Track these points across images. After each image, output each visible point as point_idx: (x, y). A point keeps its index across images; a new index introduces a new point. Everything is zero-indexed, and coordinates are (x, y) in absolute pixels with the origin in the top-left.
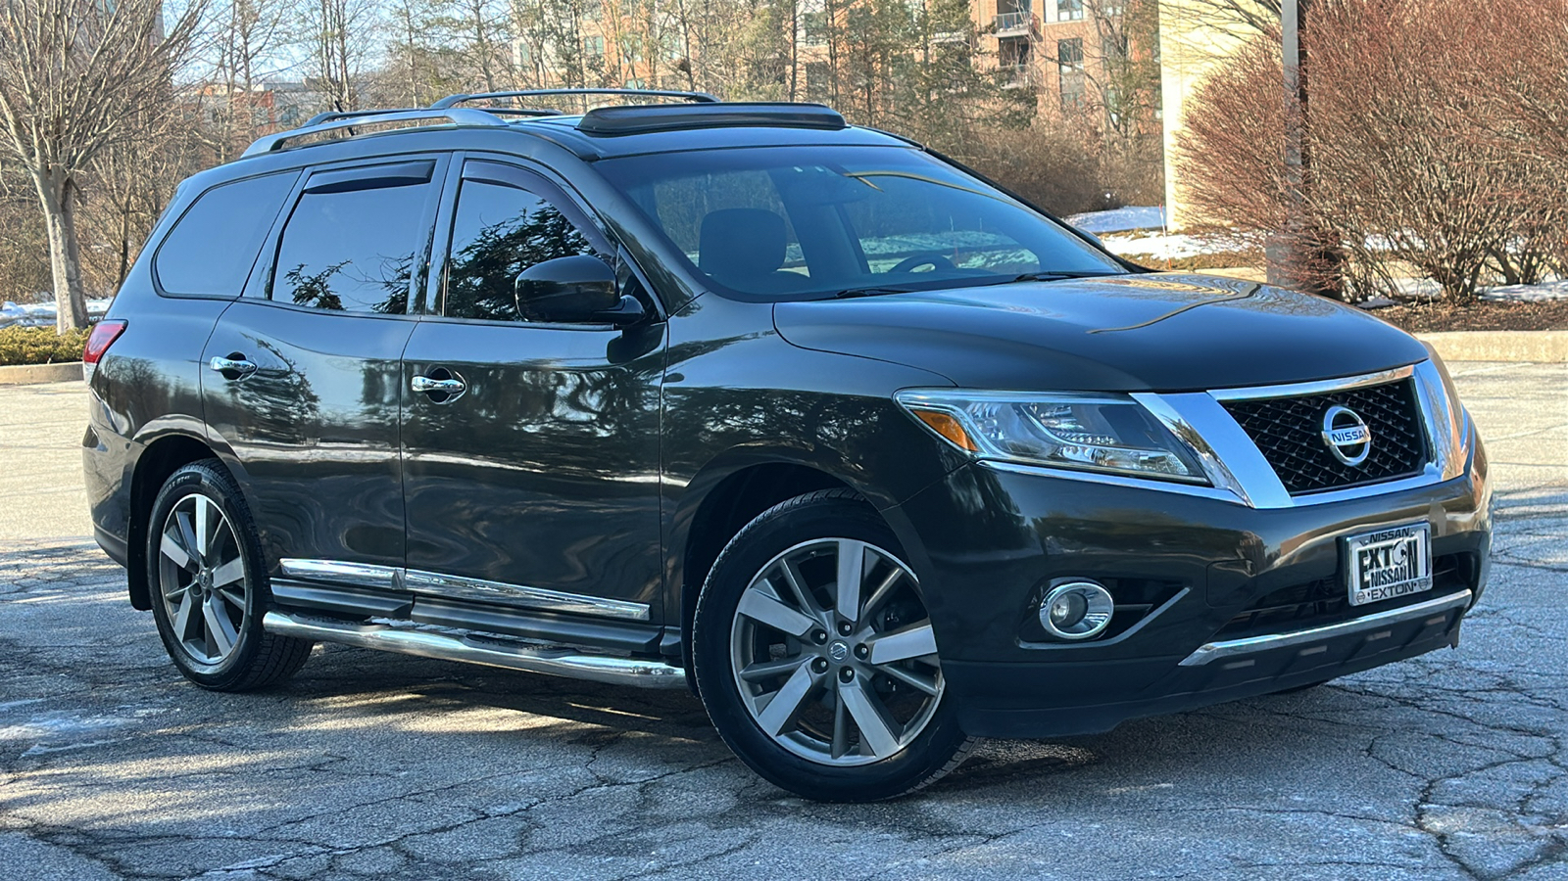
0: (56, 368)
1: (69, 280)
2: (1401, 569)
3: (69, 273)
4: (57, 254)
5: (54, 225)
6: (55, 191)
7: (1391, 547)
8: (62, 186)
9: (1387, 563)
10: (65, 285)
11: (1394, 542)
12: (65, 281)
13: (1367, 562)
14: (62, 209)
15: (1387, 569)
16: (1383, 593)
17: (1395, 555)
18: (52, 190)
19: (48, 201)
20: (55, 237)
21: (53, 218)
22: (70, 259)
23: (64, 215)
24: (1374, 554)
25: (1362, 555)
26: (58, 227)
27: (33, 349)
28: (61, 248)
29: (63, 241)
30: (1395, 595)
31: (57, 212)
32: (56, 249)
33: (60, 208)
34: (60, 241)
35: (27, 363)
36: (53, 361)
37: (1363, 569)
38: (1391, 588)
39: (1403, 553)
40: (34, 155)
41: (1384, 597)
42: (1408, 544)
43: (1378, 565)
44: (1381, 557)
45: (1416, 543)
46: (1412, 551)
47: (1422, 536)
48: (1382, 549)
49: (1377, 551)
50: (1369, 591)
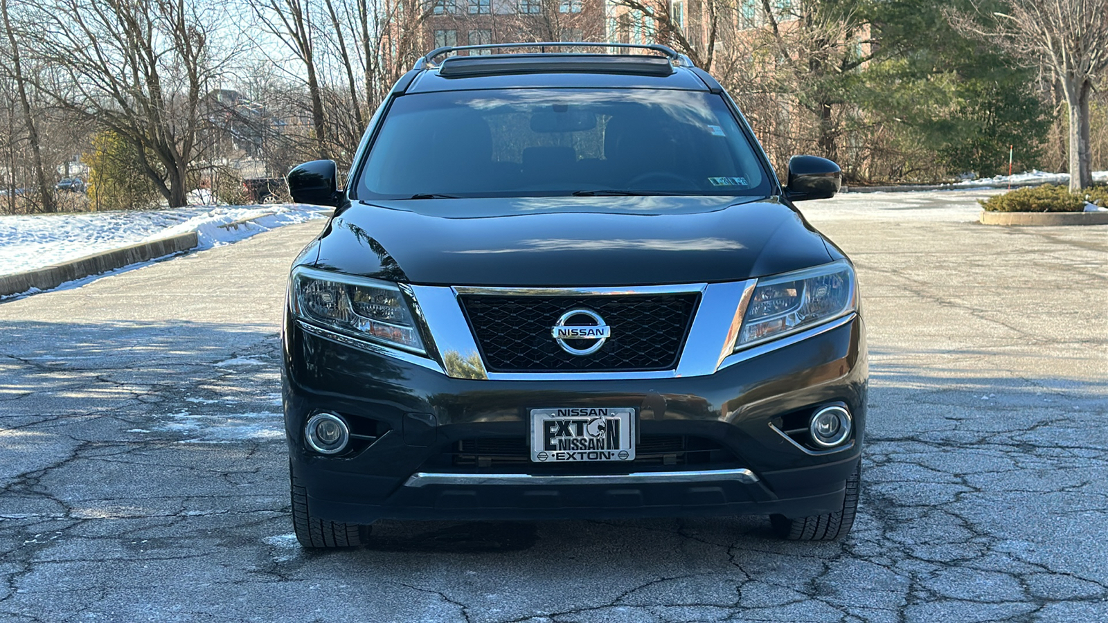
0: (1050, 216)
1: (1080, 154)
2: (598, 441)
3: (1080, 148)
4: (1073, 135)
5: (1073, 114)
6: (1076, 90)
7: (586, 422)
8: (1081, 86)
9: (580, 434)
10: (1077, 157)
11: (589, 418)
12: (1077, 154)
13: (554, 430)
14: (1081, 102)
15: (579, 438)
16: (572, 456)
17: (592, 429)
18: (1074, 89)
19: (1070, 96)
20: (1073, 123)
21: (1073, 109)
22: (1083, 138)
23: (1081, 107)
24: (564, 425)
25: (548, 424)
26: (1076, 116)
27: (1036, 201)
28: (1076, 130)
29: (1079, 125)
31: (1076, 104)
32: (1073, 131)
33: (1078, 102)
34: (1076, 125)
35: (1032, 211)
36: (1050, 211)
37: (548, 436)
38: (582, 454)
39: (600, 428)
40: (1062, 63)
41: (571, 460)
42: (609, 422)
43: (569, 434)
44: (572, 429)
45: (617, 422)
46: (612, 428)
47: (624, 418)
48: (574, 422)
49: (568, 423)
50: (555, 452)
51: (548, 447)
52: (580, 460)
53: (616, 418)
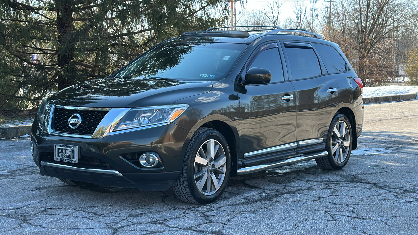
2: (70, 156)
7: (67, 149)
9: (65, 153)
11: (68, 148)
13: (60, 151)
16: (63, 160)
17: (68, 152)
24: (62, 150)
25: (59, 149)
30: (66, 161)
37: (58, 153)
38: (66, 159)
39: (70, 152)
41: (63, 161)
42: (72, 150)
43: (63, 153)
44: (64, 151)
45: (74, 150)
46: (73, 152)
47: (76, 149)
48: (64, 149)
49: (63, 149)
50: (59, 158)
51: (59, 156)
52: (65, 161)
53: (74, 149)
